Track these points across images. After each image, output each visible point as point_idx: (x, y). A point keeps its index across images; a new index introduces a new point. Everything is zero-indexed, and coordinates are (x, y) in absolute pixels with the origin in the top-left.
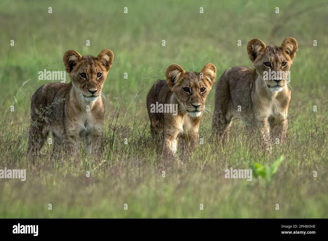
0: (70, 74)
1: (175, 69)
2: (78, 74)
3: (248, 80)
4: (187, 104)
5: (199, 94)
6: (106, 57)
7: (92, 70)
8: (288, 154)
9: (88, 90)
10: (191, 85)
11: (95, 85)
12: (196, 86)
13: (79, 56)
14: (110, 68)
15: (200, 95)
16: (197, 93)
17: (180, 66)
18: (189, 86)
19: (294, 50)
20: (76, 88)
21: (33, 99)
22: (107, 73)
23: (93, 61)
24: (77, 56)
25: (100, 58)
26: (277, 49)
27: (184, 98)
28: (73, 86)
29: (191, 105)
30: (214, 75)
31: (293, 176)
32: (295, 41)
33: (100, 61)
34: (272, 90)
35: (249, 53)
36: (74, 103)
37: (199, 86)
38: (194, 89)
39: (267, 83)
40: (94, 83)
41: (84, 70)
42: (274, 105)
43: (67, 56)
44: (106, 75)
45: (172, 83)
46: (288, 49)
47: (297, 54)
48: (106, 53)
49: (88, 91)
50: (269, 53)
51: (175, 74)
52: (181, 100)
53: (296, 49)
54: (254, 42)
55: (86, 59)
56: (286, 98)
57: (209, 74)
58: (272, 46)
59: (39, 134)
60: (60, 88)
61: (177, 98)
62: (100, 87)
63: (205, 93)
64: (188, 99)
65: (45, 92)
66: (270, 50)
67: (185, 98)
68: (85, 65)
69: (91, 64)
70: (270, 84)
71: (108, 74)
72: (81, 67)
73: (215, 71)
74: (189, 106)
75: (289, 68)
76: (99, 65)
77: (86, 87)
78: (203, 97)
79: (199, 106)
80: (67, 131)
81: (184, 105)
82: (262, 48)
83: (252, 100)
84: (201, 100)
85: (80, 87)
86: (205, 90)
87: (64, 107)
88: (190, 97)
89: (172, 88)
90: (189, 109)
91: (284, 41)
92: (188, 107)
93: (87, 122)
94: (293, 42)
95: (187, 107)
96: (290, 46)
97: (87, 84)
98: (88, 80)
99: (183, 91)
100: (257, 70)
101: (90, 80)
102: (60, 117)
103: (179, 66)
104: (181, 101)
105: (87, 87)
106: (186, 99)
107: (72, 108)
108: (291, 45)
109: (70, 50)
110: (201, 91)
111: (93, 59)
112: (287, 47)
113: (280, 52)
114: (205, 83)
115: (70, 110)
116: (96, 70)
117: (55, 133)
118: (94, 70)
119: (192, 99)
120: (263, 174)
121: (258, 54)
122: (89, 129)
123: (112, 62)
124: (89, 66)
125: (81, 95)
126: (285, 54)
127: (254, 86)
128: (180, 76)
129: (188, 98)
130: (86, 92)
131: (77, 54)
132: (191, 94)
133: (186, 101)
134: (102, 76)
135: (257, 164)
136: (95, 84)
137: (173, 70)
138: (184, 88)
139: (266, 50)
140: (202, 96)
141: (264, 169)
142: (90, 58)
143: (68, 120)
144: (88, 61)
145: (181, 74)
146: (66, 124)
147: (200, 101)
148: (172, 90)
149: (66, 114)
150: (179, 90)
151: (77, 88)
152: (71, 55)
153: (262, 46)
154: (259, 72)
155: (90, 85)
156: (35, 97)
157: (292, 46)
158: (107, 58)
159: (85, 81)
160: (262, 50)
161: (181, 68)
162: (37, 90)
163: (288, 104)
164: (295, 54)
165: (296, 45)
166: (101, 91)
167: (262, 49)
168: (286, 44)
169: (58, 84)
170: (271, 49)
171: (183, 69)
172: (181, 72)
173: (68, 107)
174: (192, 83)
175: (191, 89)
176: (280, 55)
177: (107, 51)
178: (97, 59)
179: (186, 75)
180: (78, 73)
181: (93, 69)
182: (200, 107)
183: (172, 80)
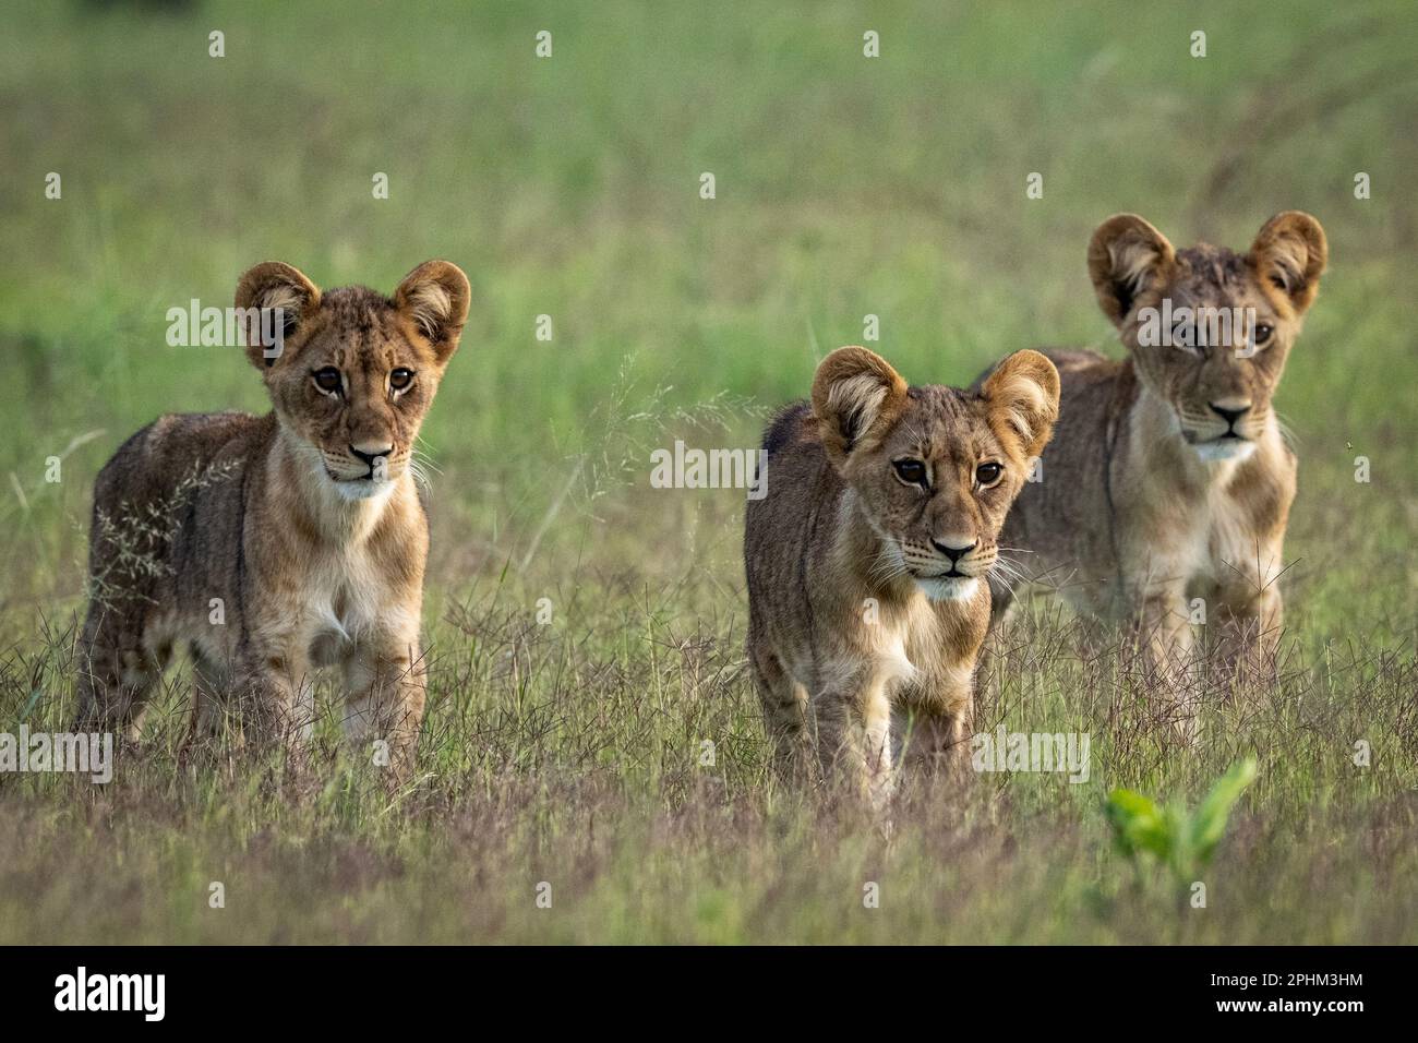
0: (267, 374)
1: (857, 373)
2: (303, 373)
3: (1099, 411)
4: (911, 541)
5: (972, 493)
6: (438, 299)
7: (369, 355)
8: (1275, 753)
9: (351, 449)
10: (930, 450)
11: (382, 424)
12: (955, 456)
13: (309, 291)
14: (456, 349)
15: (977, 498)
16: (960, 487)
17: (880, 358)
18: (924, 451)
19: (1311, 272)
20: (294, 438)
21: (100, 489)
22: (441, 370)
23: (374, 316)
24: (297, 292)
25: (409, 303)
26: (1231, 264)
27: (897, 512)
28: (280, 427)
29: (929, 545)
30: (1046, 408)
31: (1299, 855)
32: (1314, 230)
33: (405, 315)
34: (1203, 453)
35: (1097, 284)
36: (288, 507)
37: (971, 454)
38: (946, 470)
39: (1181, 422)
40: (377, 415)
41: (331, 355)
42: (1215, 521)
43: (255, 293)
44: (435, 382)
45: (844, 441)
46: (1284, 266)
47: (1322, 291)
48: (437, 281)
49: (348, 453)
50: (1190, 283)
51: (855, 395)
52: (887, 522)
53: (1320, 265)
54: (1119, 232)
55: (343, 307)
56: (1274, 492)
57: (1021, 402)
58: (1207, 249)
59: (127, 650)
60: (229, 437)
61: (865, 510)
62: (405, 434)
63: (999, 491)
64: (917, 519)
65: (160, 456)
66: (1194, 267)
67: (901, 509)
68: (337, 330)
69: (365, 329)
70: (1193, 428)
71: (446, 374)
72: (318, 341)
73: (1051, 390)
74: (918, 551)
75: (1283, 353)
76: (403, 334)
77: (342, 432)
78: (991, 506)
79: (970, 549)
80: (254, 637)
81: (897, 546)
82: (1159, 260)
83: (1115, 498)
84: (980, 521)
85: (311, 435)
86: (1002, 473)
87: (240, 523)
88: (923, 508)
89: (842, 465)
90: (922, 564)
91: (1266, 230)
92: (914, 555)
93: (349, 594)
94: (1305, 232)
95: (910, 554)
96: (1293, 250)
97: (343, 421)
98: (349, 402)
99: (893, 475)
100: (1135, 364)
101: (361, 403)
102: (223, 571)
103: (875, 359)
104: (884, 526)
105: (343, 435)
106: (908, 518)
107: (277, 532)
108: (1297, 249)
109: (266, 264)
110: (978, 478)
111: (376, 306)
112: (1278, 258)
113: (1245, 281)
114: (1000, 443)
115: (269, 539)
116: (389, 354)
117: (203, 650)
118: (378, 356)
119: (935, 518)
120: (1162, 843)
121: (1139, 287)
122: (357, 627)
123: (464, 320)
124: (354, 338)
125: (319, 469)
126: (1269, 286)
127: (1123, 432)
128: (884, 406)
129: (914, 510)
130: (342, 459)
131: (299, 280)
132: (933, 492)
133: (905, 523)
134: (415, 386)
135: (1131, 798)
136: (384, 419)
137: (848, 377)
138: (898, 465)
139: (1179, 269)
140: (986, 501)
141: (1167, 820)
142: (361, 301)
143: (259, 584)
144: (352, 316)
145: (886, 398)
146: (252, 606)
147: (973, 528)
148: (842, 473)
149: (249, 559)
150: (876, 472)
151: (298, 442)
152: (272, 287)
153: (1158, 248)
154: (1146, 370)
155: (358, 423)
156: (113, 478)
157: (1303, 252)
158: (438, 303)
159: (336, 406)
160: (1158, 271)
161: (885, 369)
162: (122, 448)
163: (1284, 517)
164: (1314, 290)
165: (1318, 247)
166: (410, 453)
167: (1155, 266)
168: (1275, 241)
169: (220, 420)
170: (1199, 263)
171: (895, 372)
172: (884, 383)
173: (258, 527)
174: (938, 443)
175: (934, 467)
176: (1242, 293)
177: (439, 269)
178: (392, 305)
179: (909, 401)
180: (303, 367)
181: (375, 352)
182: (975, 555)
183: (846, 422)
